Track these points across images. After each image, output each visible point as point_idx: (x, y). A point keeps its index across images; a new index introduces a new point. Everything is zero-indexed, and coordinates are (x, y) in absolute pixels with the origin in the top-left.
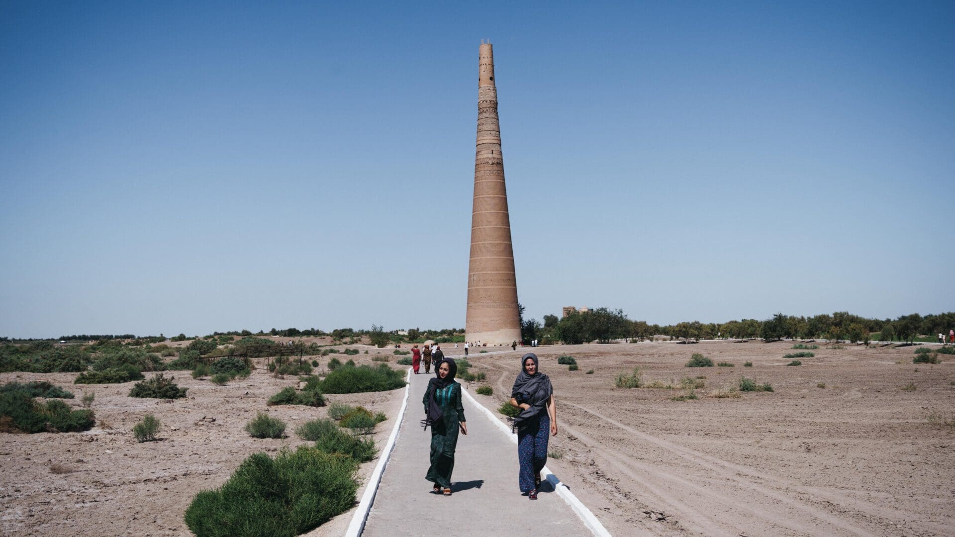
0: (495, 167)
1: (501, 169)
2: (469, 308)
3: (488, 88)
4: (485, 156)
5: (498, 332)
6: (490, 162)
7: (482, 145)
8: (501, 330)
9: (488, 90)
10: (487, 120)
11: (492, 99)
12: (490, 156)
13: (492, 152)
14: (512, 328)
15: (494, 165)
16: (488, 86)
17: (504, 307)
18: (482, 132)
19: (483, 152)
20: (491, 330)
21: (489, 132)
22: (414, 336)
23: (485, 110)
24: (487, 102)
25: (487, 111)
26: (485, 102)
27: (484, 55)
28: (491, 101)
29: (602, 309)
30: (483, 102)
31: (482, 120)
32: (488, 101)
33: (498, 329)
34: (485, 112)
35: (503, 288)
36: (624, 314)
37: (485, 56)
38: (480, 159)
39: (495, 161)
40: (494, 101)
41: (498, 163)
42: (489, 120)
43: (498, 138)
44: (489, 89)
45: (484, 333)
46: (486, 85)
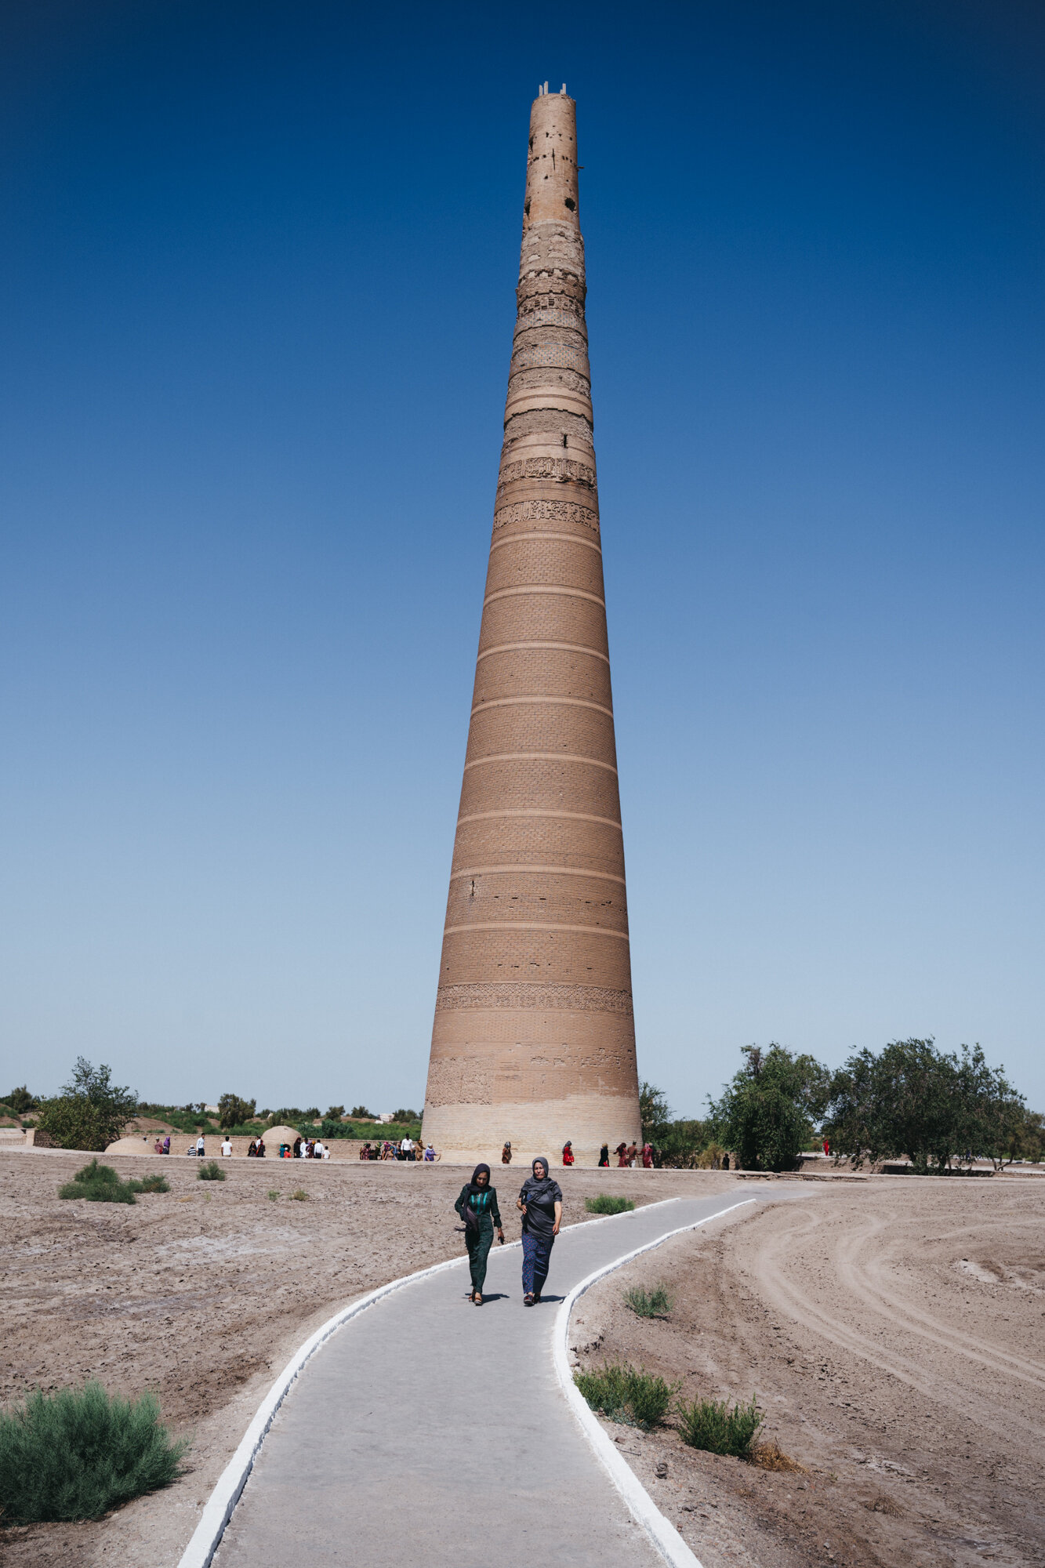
0: (570, 493)
1: (591, 505)
2: (444, 1005)
3: (560, 229)
4: (540, 452)
5: (559, 1104)
6: (557, 472)
7: (529, 416)
8: (574, 1099)
9: (557, 238)
10: (549, 331)
11: (571, 269)
12: (557, 452)
13: (565, 442)
14: (614, 1094)
15: (570, 486)
16: (559, 221)
17: (586, 1008)
18: (532, 373)
19: (532, 439)
20: (533, 1095)
21: (555, 374)
22: (234, 1116)
23: (544, 301)
24: (551, 273)
25: (552, 303)
26: (545, 274)
27: (548, 129)
28: (566, 274)
29: (915, 1045)
30: (539, 273)
31: (531, 332)
32: (557, 273)
33: (561, 1095)
34: (544, 308)
35: (585, 934)
36: (990, 1063)
37: (551, 131)
38: (520, 462)
39: (574, 472)
40: (575, 276)
41: (581, 483)
42: (560, 334)
43: (584, 399)
44: (561, 234)
46: (550, 221)
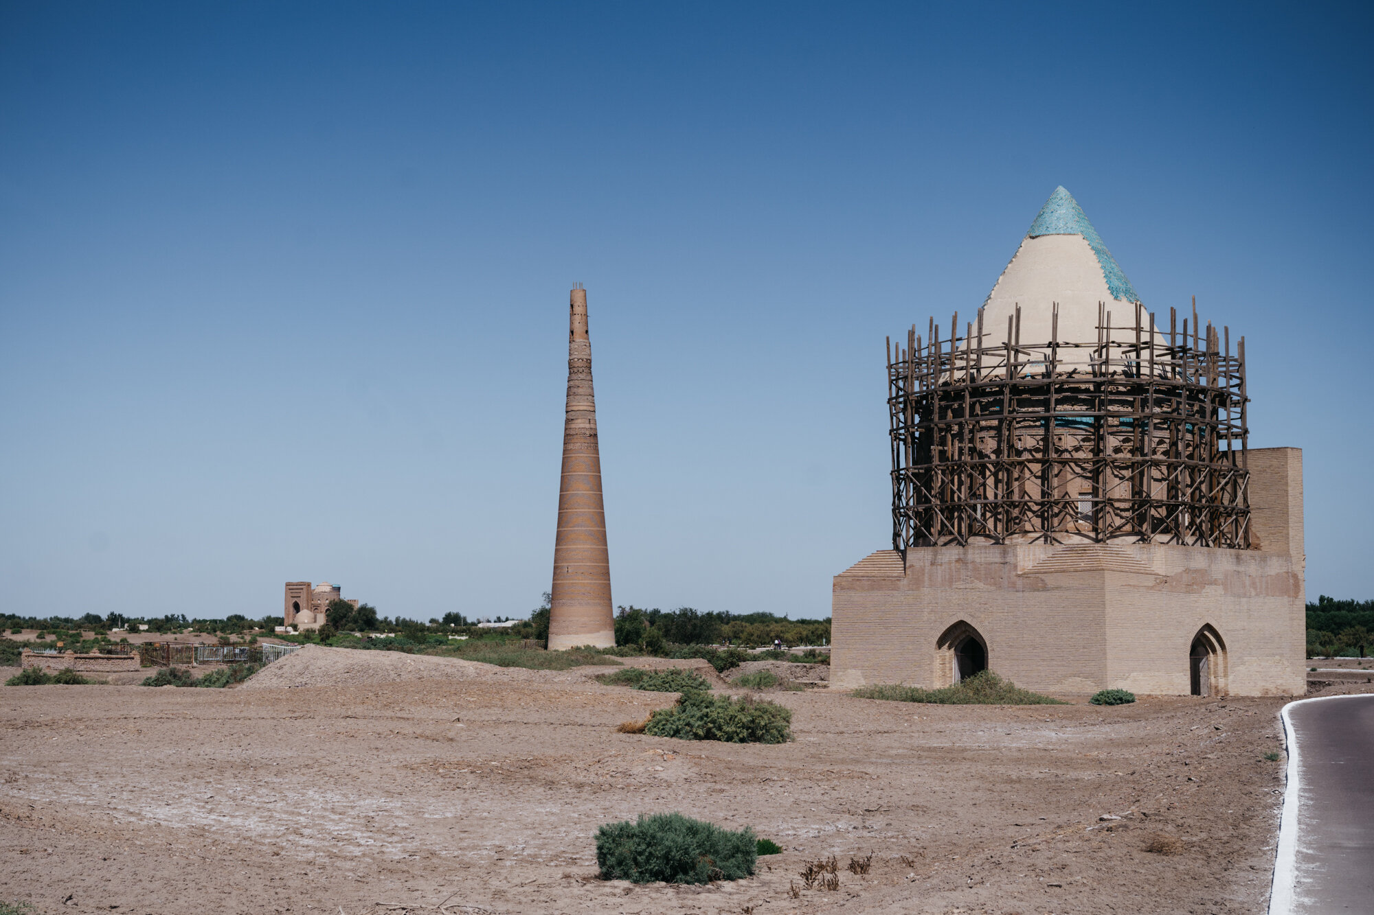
3: (585, 344)
4: (582, 426)
6: (588, 433)
7: (578, 412)
9: (584, 347)
10: (583, 382)
11: (589, 358)
12: (588, 426)
14: (611, 630)
15: (592, 438)
16: (584, 341)
17: (603, 606)
18: (576, 396)
19: (579, 421)
20: (590, 632)
21: (586, 397)
23: (580, 370)
24: (583, 360)
25: (583, 371)
27: (578, 303)
28: (587, 360)
30: (578, 360)
31: (577, 381)
33: (598, 631)
35: (602, 583)
37: (580, 304)
38: (575, 428)
39: (592, 432)
41: (594, 435)
42: (586, 383)
45: (582, 635)
46: (581, 340)
